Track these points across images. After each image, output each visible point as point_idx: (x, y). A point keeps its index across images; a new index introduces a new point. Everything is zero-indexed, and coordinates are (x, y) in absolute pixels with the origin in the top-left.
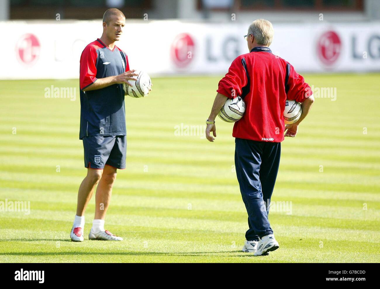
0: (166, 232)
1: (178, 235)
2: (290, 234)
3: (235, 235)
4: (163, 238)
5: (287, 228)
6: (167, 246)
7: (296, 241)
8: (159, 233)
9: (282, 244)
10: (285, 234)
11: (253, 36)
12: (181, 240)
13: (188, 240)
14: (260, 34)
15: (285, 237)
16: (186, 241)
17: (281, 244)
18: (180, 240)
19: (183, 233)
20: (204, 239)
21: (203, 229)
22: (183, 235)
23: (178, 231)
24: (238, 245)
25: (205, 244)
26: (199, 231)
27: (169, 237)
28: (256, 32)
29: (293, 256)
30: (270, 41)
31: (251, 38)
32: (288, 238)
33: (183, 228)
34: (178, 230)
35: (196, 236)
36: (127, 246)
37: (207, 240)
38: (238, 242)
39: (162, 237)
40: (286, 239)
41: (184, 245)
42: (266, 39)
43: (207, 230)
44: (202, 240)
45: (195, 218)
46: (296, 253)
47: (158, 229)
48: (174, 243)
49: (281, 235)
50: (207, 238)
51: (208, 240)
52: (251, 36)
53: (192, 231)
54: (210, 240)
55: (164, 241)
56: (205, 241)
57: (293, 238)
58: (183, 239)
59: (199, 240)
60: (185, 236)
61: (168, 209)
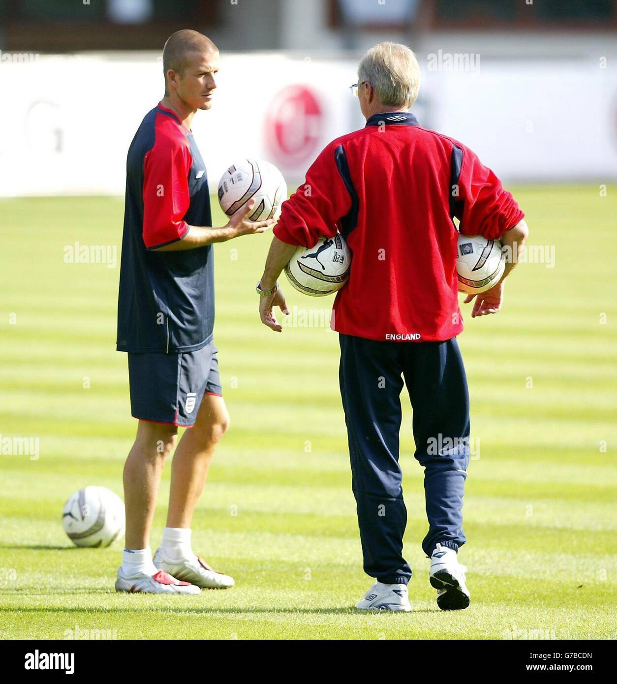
0: (252, 570)
1: (282, 577)
2: (553, 573)
3: (421, 576)
4: (246, 584)
5: (547, 558)
6: (255, 603)
7: (568, 591)
8: (235, 572)
9: (534, 597)
10: (541, 574)
11: (369, 85)
12: (289, 587)
13: (306, 588)
14: (386, 81)
15: (542, 581)
16: (303, 590)
17: (532, 597)
18: (287, 589)
19: (294, 571)
20: (345, 586)
21: (342, 562)
22: (294, 576)
23: (282, 567)
24: (429, 600)
25: (347, 597)
26: (335, 566)
27: (261, 582)
28: (377, 76)
29: (561, 627)
30: (411, 94)
31: (366, 91)
32: (549, 583)
33: (295, 558)
34: (282, 565)
35: (326, 579)
36: (158, 602)
37: (352, 588)
38: (429, 593)
39: (244, 581)
40: (545, 585)
41: (297, 601)
42: (400, 89)
43: (353, 565)
44: (339, 587)
45: (324, 534)
46: (569, 618)
47: (233, 562)
48: (273, 595)
49: (533, 575)
50: (353, 583)
51: (356, 588)
52: (365, 86)
53: (317, 565)
54: (359, 588)
55: (249, 591)
56: (348, 590)
57: (560, 582)
58: (295, 586)
59: (334, 587)
60: (300, 578)
61: (259, 514)
